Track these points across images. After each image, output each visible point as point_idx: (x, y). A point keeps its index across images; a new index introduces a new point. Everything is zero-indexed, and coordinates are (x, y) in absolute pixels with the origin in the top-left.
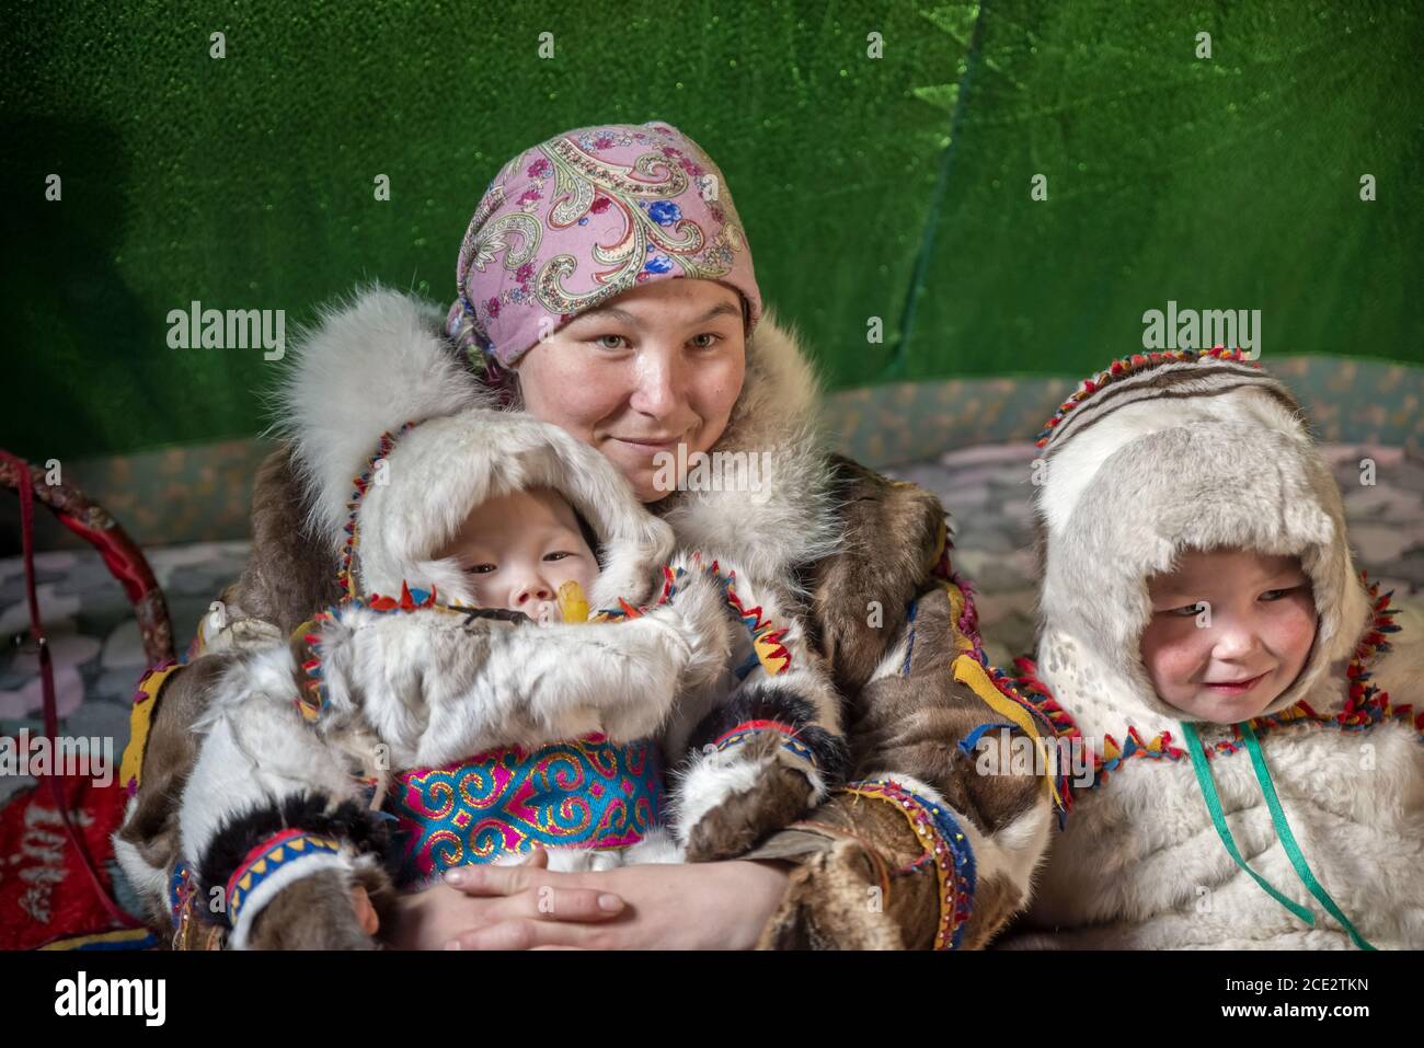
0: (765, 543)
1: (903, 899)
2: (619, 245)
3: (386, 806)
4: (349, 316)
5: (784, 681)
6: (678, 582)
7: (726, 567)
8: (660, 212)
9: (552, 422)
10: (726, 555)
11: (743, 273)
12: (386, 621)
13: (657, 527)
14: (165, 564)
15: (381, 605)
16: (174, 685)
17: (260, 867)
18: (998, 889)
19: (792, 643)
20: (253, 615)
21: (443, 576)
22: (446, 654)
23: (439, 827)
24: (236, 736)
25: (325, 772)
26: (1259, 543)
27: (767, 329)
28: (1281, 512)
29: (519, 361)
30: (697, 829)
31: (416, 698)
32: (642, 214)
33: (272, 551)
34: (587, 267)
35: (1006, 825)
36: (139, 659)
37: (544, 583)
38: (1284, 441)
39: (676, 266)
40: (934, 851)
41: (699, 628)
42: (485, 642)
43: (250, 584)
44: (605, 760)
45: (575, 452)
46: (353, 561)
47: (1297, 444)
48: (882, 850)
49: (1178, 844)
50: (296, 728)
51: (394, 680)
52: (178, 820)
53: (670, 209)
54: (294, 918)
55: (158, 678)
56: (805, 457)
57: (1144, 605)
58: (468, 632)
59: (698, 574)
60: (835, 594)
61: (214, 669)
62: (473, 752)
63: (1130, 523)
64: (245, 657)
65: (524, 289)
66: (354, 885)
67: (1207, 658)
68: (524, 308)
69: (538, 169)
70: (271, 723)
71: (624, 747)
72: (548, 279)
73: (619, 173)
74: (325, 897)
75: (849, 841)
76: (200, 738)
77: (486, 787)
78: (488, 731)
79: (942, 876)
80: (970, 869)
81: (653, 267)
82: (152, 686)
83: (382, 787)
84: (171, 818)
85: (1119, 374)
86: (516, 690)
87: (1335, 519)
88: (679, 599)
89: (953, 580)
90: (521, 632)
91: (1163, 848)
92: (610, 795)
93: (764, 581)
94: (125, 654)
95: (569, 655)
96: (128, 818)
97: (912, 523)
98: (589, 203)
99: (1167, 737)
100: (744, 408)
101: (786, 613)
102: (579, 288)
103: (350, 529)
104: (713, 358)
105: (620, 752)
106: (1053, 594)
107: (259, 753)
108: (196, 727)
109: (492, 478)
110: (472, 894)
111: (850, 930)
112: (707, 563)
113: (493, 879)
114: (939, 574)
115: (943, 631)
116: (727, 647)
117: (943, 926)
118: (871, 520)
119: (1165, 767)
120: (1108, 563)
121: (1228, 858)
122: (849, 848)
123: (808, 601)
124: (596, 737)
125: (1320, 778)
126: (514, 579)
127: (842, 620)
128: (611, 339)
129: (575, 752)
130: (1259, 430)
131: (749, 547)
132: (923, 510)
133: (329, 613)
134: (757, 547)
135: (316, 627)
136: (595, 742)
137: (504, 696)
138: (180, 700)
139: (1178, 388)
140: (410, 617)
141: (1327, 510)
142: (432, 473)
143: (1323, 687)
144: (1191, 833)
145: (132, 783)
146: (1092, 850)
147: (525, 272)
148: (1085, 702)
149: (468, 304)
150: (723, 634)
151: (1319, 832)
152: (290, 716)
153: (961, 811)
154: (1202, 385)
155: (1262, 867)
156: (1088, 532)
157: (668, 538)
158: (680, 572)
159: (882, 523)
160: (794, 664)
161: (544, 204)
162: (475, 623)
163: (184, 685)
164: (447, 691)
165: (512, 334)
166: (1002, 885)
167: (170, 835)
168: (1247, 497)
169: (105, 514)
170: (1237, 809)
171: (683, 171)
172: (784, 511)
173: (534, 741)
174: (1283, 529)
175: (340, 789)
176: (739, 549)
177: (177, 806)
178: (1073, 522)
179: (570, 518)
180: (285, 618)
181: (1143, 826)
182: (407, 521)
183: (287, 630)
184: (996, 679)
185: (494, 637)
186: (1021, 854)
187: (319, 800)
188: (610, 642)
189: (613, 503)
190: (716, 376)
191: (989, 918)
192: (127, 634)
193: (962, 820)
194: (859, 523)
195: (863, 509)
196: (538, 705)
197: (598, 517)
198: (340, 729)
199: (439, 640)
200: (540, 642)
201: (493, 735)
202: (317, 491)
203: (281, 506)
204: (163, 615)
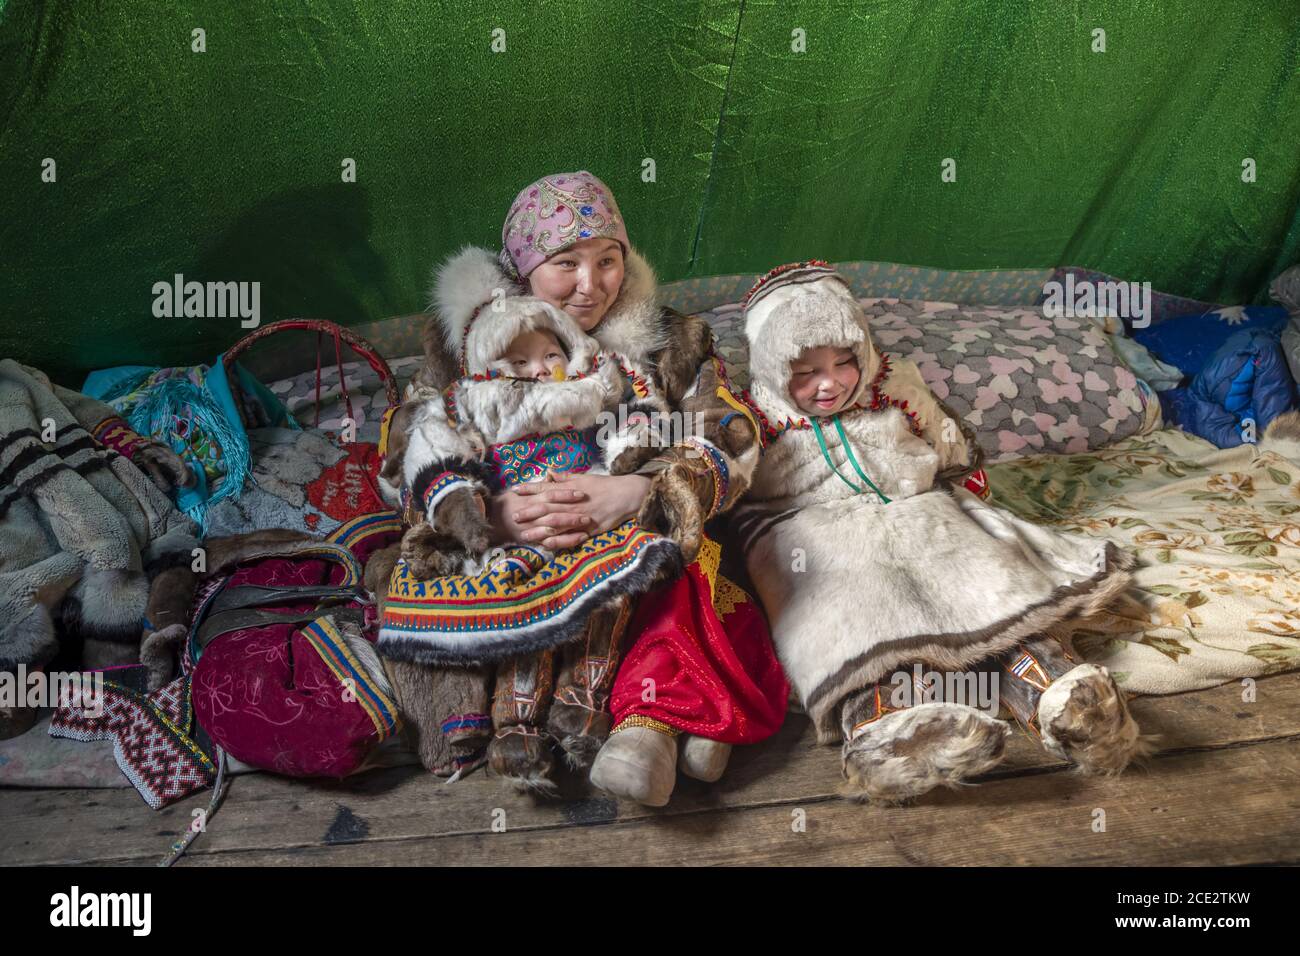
0: (636, 344)
1: (700, 487)
2: (569, 225)
3: (486, 460)
4: (459, 259)
5: (645, 401)
6: (600, 363)
7: (620, 355)
8: (585, 211)
9: (546, 301)
10: (618, 350)
11: (622, 235)
12: (480, 384)
13: (591, 341)
14: (394, 365)
15: (478, 378)
16: (397, 413)
17: (436, 487)
18: (738, 480)
19: (648, 385)
20: (427, 385)
21: (502, 365)
22: (506, 397)
23: (509, 467)
24: (423, 434)
25: (461, 447)
26: (835, 344)
27: (633, 255)
28: (843, 331)
29: (530, 274)
30: (614, 463)
31: (494, 416)
32: (578, 212)
33: (432, 359)
34: (556, 235)
35: (741, 455)
36: (386, 404)
37: (547, 369)
38: (842, 300)
39: (592, 234)
40: (712, 466)
41: (610, 381)
42: (522, 391)
43: (424, 372)
44: (574, 437)
45: (556, 314)
46: (465, 362)
47: (848, 300)
48: (690, 467)
49: (809, 463)
50: (448, 430)
51: (485, 408)
52: (402, 470)
53: (590, 209)
54: (452, 508)
55: (391, 412)
56: (651, 308)
57: (789, 372)
58: (515, 387)
59: (608, 358)
60: (666, 364)
61: (412, 408)
62: (520, 436)
63: (782, 339)
64: (425, 402)
65: (530, 245)
66: (475, 494)
67: (817, 391)
68: (530, 253)
69: (534, 194)
70: (438, 430)
71: (582, 432)
72: (540, 241)
73: (568, 194)
74: (464, 499)
75: (677, 464)
76: (409, 436)
77: (525, 451)
78: (525, 427)
79: (715, 477)
80: (726, 473)
81: (583, 234)
82: (388, 415)
83: (484, 452)
84: (400, 468)
85: (774, 275)
86: (536, 411)
87: (864, 330)
88: (601, 369)
89: (715, 356)
90: (536, 386)
91: (804, 465)
92: (577, 452)
93: (636, 360)
94: (380, 402)
95: (557, 395)
96: (383, 469)
97: (697, 333)
98: (556, 208)
99: (803, 420)
100: (625, 288)
101: (645, 373)
102: (552, 244)
103: (464, 348)
104: (610, 269)
105: (580, 433)
106: (753, 367)
107: (433, 441)
108: (406, 432)
109: (521, 326)
110: (520, 495)
111: (678, 500)
112: (611, 354)
113: (531, 488)
114: (709, 353)
115: (712, 377)
116: (622, 389)
117: (716, 497)
118: (680, 332)
119: (803, 433)
120: (774, 356)
121: (829, 467)
122: (677, 467)
123: (655, 367)
124: (569, 427)
125: (865, 432)
126: (534, 367)
127: (669, 375)
128: (568, 263)
129: (562, 434)
130: (832, 296)
131: (629, 347)
132: (702, 327)
133: (457, 383)
134: (633, 346)
135: (452, 389)
136: (569, 429)
137: (531, 413)
138: (400, 421)
139: (798, 280)
140: (490, 382)
141: (861, 327)
142: (496, 324)
143: (864, 396)
144: (814, 458)
145: (384, 454)
146: (775, 467)
147: (530, 238)
148: (770, 408)
149: (508, 251)
150: (620, 382)
151: (864, 455)
152: (445, 425)
153: (722, 450)
154: (808, 277)
155: (841, 470)
156: (765, 343)
157: (597, 345)
158: (600, 358)
159: (684, 333)
160: (650, 394)
161: (537, 209)
162: (517, 384)
163: (401, 413)
164: (507, 412)
165: (527, 262)
166: (740, 479)
167: (400, 475)
168: (829, 325)
169: (369, 344)
170: (832, 447)
171: (594, 193)
172: (643, 331)
173: (544, 431)
174: (844, 337)
175: (467, 454)
176: (625, 348)
177: (402, 464)
178: (759, 339)
179: (556, 340)
180: (440, 386)
181: (795, 457)
182: (486, 345)
183: (440, 391)
184: (734, 396)
185: (525, 389)
186: (747, 466)
187: (459, 459)
188: (574, 389)
189: (573, 334)
190: (611, 276)
191: (735, 492)
192: (381, 393)
193: (723, 453)
194: (674, 334)
195: (676, 328)
196: (545, 416)
197: (567, 340)
198: (465, 430)
199: (502, 391)
200: (545, 390)
201: (527, 430)
202: (449, 332)
203: (435, 339)
204: (394, 385)
